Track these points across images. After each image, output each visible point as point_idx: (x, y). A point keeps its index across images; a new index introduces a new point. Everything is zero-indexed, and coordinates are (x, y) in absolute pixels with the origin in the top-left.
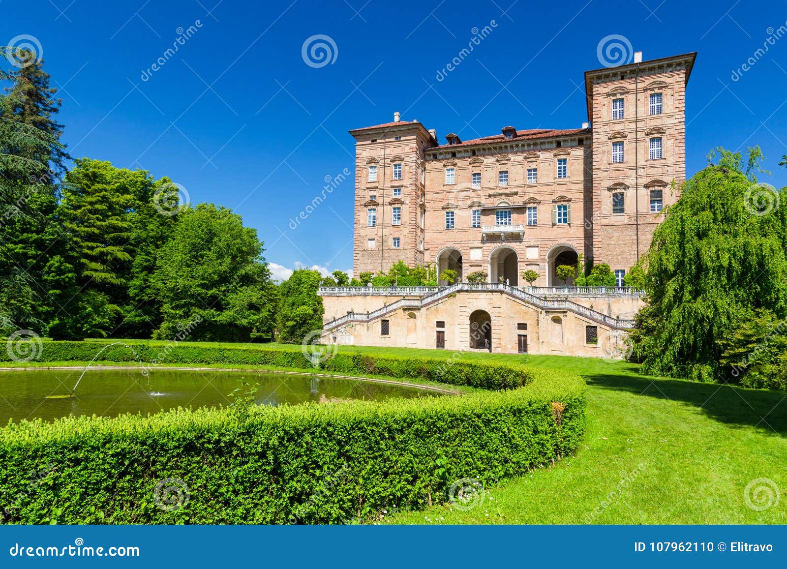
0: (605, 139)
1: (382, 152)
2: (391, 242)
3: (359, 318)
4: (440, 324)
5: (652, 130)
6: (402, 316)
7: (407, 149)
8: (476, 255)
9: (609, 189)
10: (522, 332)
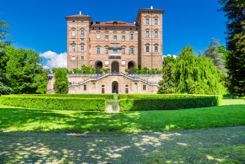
0: (144, 30)
1: (77, 25)
2: (80, 58)
3: (76, 84)
4: (103, 86)
5: (155, 29)
6: (91, 83)
7: (86, 25)
8: (107, 63)
9: (145, 45)
10: (127, 88)
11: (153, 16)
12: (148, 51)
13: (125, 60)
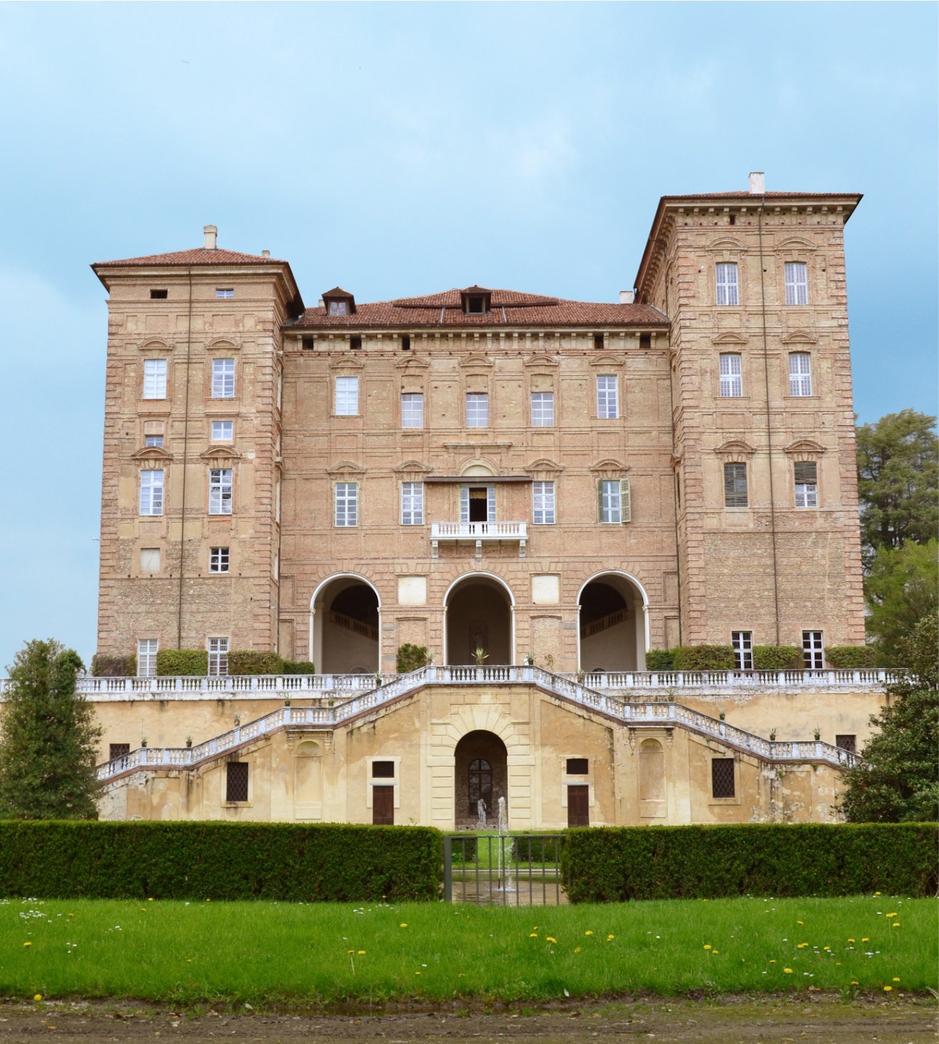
0: (704, 344)
1: (183, 325)
2: (205, 557)
3: (165, 759)
4: (383, 769)
5: (792, 336)
7: (249, 323)
8: (412, 593)
9: (718, 452)
10: (577, 780)
11: (768, 241)
12: (743, 501)
13: (553, 569)
